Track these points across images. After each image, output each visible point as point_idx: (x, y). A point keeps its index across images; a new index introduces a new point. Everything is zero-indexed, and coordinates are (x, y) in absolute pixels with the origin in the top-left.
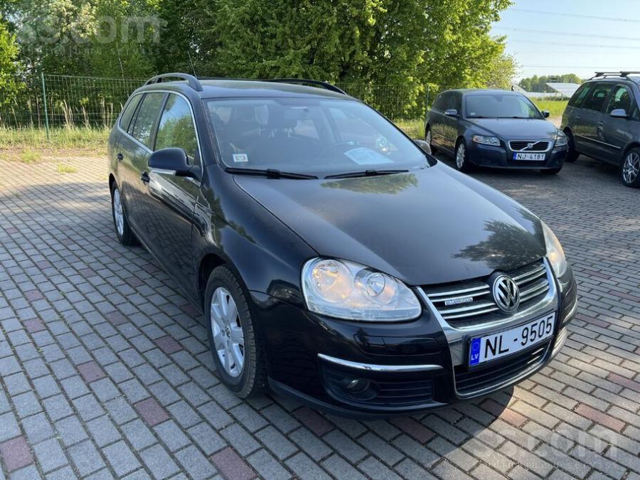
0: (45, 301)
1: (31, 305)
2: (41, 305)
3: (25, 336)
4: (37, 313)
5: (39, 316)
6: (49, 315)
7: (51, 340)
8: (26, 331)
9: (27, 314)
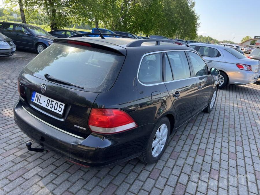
0: (230, 150)
1: (236, 151)
2: (232, 149)
3: (244, 142)
4: (236, 147)
5: (236, 145)
6: (232, 144)
7: (237, 137)
8: (242, 143)
9: (239, 149)
